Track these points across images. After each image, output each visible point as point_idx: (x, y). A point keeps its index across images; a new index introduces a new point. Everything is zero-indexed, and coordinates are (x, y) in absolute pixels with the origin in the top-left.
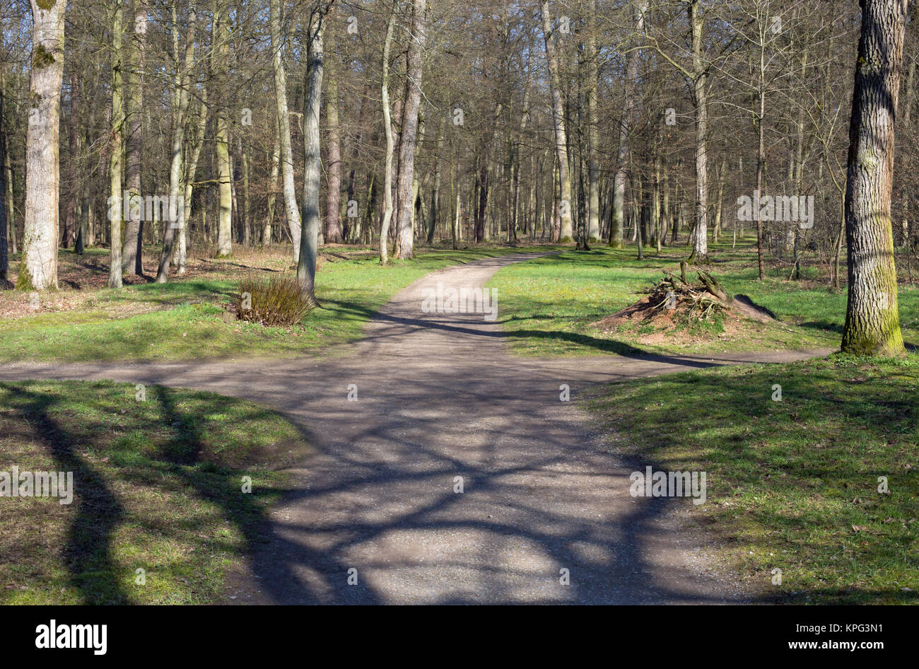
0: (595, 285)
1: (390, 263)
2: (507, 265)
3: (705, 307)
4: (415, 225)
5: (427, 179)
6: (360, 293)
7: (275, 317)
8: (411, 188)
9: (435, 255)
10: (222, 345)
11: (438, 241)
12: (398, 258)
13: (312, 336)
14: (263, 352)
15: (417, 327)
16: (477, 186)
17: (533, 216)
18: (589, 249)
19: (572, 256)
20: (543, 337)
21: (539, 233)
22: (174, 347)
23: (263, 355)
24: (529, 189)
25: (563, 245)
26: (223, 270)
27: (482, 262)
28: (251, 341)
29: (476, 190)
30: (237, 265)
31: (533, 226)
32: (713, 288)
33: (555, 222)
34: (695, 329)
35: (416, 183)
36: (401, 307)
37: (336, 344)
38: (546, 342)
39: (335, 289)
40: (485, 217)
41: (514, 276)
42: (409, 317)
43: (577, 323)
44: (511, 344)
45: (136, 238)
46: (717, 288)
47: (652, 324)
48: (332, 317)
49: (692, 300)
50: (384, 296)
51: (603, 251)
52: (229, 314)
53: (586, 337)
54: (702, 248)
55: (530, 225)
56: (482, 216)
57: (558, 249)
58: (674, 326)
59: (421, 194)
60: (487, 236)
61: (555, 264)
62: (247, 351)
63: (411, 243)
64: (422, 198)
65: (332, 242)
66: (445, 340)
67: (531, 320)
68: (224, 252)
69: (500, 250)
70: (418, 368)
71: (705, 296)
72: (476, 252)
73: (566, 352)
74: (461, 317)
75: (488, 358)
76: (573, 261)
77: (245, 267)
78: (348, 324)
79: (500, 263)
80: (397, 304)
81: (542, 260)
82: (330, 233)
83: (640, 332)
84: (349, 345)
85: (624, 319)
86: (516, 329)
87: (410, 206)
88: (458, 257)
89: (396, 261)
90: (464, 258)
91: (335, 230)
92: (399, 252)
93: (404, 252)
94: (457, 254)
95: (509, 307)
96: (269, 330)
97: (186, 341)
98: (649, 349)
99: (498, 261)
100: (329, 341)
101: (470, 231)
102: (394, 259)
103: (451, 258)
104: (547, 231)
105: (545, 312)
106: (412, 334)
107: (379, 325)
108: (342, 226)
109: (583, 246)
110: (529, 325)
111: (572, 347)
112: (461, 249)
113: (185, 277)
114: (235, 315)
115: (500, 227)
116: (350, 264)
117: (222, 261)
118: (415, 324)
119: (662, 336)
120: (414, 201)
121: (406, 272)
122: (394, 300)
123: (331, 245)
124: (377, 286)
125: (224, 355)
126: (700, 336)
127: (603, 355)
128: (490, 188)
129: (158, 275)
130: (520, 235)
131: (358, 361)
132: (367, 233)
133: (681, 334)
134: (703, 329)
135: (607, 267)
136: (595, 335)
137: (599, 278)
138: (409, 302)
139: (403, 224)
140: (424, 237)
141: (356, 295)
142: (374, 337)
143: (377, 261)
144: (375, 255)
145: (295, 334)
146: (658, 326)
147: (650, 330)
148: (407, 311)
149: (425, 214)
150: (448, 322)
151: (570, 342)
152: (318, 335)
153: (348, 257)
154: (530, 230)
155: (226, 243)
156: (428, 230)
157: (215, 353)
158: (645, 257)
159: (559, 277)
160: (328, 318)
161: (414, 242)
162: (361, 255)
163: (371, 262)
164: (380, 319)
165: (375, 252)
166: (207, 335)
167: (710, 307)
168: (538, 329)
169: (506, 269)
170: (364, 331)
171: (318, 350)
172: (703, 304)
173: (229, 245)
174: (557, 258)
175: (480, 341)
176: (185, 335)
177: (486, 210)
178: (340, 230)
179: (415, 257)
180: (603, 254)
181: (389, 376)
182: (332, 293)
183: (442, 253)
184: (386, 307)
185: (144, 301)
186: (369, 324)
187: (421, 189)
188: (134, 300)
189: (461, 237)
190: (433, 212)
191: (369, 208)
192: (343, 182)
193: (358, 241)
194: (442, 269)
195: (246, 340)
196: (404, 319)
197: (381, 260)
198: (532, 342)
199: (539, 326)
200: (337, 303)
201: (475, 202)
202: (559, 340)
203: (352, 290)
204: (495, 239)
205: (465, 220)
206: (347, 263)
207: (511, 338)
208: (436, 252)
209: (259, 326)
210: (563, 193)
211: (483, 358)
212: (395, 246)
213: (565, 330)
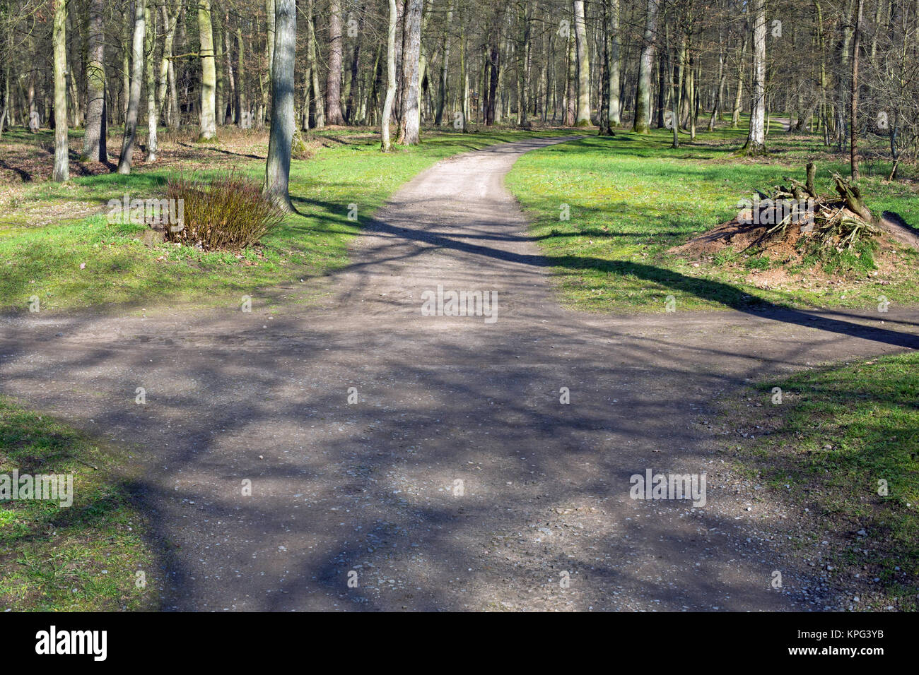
0: (643, 181)
1: (392, 149)
2: (527, 153)
3: (846, 232)
4: (421, 106)
5: (434, 58)
6: (353, 189)
7: (220, 239)
8: (418, 66)
9: (444, 139)
10: (135, 283)
11: (446, 123)
12: (403, 144)
13: (272, 265)
14: (195, 293)
15: (423, 244)
16: (487, 65)
17: (544, 98)
18: (613, 134)
19: (596, 142)
20: (606, 271)
21: (550, 115)
22: (63, 286)
23: (195, 300)
24: (540, 69)
25: (580, 128)
26: (200, 157)
27: (497, 148)
28: (179, 275)
29: (486, 70)
30: (219, 151)
31: (544, 108)
32: (854, 202)
33: (568, 103)
34: (833, 264)
35: (423, 59)
36: (402, 211)
37: (306, 278)
38: (611, 280)
39: (323, 184)
40: (496, 98)
41: (538, 167)
42: (414, 227)
43: (650, 247)
44: (558, 281)
45: (99, 120)
46: (859, 202)
47: (764, 254)
48: (309, 229)
49: (825, 221)
50: (382, 194)
51: (629, 137)
52: (153, 232)
53: (670, 272)
54: (759, 137)
55: (540, 107)
56: (493, 96)
57: (576, 134)
58: (799, 259)
59: (428, 74)
60: (498, 119)
61: (581, 152)
62: (171, 292)
63: (417, 126)
64: (429, 78)
65: (333, 124)
66: (463, 270)
67: (580, 239)
68: (207, 136)
69: (515, 135)
70: (424, 334)
71: (847, 215)
72: (489, 136)
73: (648, 301)
74: (481, 228)
75: (531, 311)
76: (599, 148)
77: (228, 153)
78: (330, 241)
79: (517, 150)
80: (398, 205)
81: (564, 146)
82: (330, 115)
83: (748, 266)
84: (325, 280)
85: (720, 244)
86: (560, 253)
87: (416, 85)
88: (470, 142)
89: (400, 147)
90: (476, 143)
91: (335, 111)
92: (403, 136)
93: (409, 136)
94: (468, 139)
95: (542, 213)
96: (210, 256)
97: (83, 277)
98: (773, 298)
99: (515, 147)
100: (297, 271)
101: (479, 112)
102: (397, 144)
103: (462, 144)
104: (559, 114)
105: (593, 223)
106: (415, 258)
107: (373, 240)
108: (345, 107)
109: (606, 130)
110: (581, 247)
111: (655, 291)
112: (471, 133)
113: (154, 165)
114: (163, 234)
115: (509, 109)
116: (348, 150)
117: (204, 145)
118: (421, 239)
119: (783, 273)
120: (421, 79)
121: (411, 161)
122: (395, 199)
123: (332, 126)
124: (375, 180)
125: (136, 301)
126: (841, 276)
127: (705, 307)
128: (502, 67)
129: (120, 163)
130: (530, 118)
131: (334, 314)
132: (372, 114)
133: (811, 271)
134: (845, 264)
135: (642, 156)
136: (681, 268)
137: (641, 171)
138: (413, 202)
139: (408, 105)
140: (431, 119)
141: (347, 193)
142: (363, 263)
143: (379, 146)
144: (377, 140)
145: (248, 262)
146: (776, 257)
147: (764, 264)
148: (411, 217)
149: (433, 95)
150: (465, 236)
151: (649, 282)
152: (282, 262)
153: (348, 141)
154: (541, 112)
155: (208, 125)
156: (435, 111)
157: (123, 297)
158: (680, 143)
159: (593, 169)
160: (305, 230)
161: (421, 124)
162: (362, 138)
163: (371, 148)
164: (374, 230)
165: (378, 135)
166: (117, 267)
167: (854, 232)
168: (594, 256)
169: (528, 159)
170: (350, 252)
171: (278, 289)
172: (843, 227)
173: (213, 127)
174: (582, 145)
175: (513, 274)
176: (83, 266)
177: (497, 90)
178: (342, 110)
179: (421, 142)
180: (629, 140)
181: (378, 354)
182: (320, 189)
183: (451, 136)
184: (384, 210)
185: (84, 200)
186: (357, 238)
187: (428, 69)
188: (70, 199)
189: (469, 118)
190: (442, 92)
191: (374, 88)
192: (346, 60)
193: (362, 123)
194: (453, 157)
195: (174, 274)
196: (406, 231)
197: (382, 146)
198: (592, 278)
199: (595, 251)
200: (323, 204)
201: (485, 82)
202: (631, 277)
203: (344, 185)
204: (505, 121)
205: (474, 100)
206: (345, 148)
207: (556, 268)
208: (445, 136)
209: (196, 250)
210: (581, 73)
211: (522, 309)
212: (399, 130)
213: (636, 259)
